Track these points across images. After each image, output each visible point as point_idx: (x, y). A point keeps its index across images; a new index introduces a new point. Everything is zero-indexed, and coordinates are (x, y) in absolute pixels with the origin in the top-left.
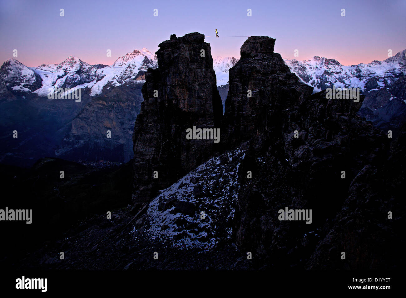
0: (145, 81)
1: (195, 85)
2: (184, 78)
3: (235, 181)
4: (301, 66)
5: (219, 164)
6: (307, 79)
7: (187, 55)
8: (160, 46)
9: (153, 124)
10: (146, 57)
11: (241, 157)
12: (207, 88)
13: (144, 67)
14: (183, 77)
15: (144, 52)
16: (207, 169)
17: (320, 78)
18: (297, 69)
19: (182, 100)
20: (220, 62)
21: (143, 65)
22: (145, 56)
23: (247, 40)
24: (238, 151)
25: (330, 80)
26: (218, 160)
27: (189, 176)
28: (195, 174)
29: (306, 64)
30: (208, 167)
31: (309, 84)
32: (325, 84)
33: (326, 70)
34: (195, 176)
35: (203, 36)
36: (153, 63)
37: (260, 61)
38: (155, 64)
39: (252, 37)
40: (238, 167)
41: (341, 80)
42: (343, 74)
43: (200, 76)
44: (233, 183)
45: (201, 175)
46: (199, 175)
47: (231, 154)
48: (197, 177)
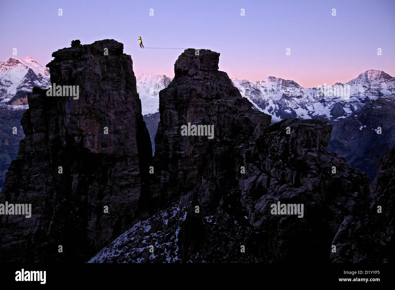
0: (27, 107)
1: (109, 114)
2: (93, 103)
3: (175, 256)
4: (253, 88)
5: (148, 231)
6: (263, 105)
7: (98, 70)
8: (54, 55)
9: (40, 175)
10: (30, 71)
11: (181, 218)
12: (127, 118)
13: (27, 84)
14: (91, 102)
15: (27, 63)
16: (130, 241)
17: (278, 104)
18: (250, 92)
19: (90, 135)
20: (146, 82)
21: (26, 81)
22: (28, 69)
23: (182, 54)
24: (176, 209)
25: (290, 106)
26: (147, 225)
27: (100, 256)
28: (111, 252)
29: (260, 86)
30: (131, 237)
31: (266, 111)
32: (285, 110)
33: (285, 93)
34: (111, 255)
35: (121, 46)
36: (43, 80)
37: (201, 82)
38: (46, 81)
39: (189, 49)
40: (177, 233)
41: (303, 106)
42: (304, 98)
43: (117, 101)
44: (171, 260)
45: (120, 252)
46: (118, 253)
47: (166, 214)
48: (115, 256)
